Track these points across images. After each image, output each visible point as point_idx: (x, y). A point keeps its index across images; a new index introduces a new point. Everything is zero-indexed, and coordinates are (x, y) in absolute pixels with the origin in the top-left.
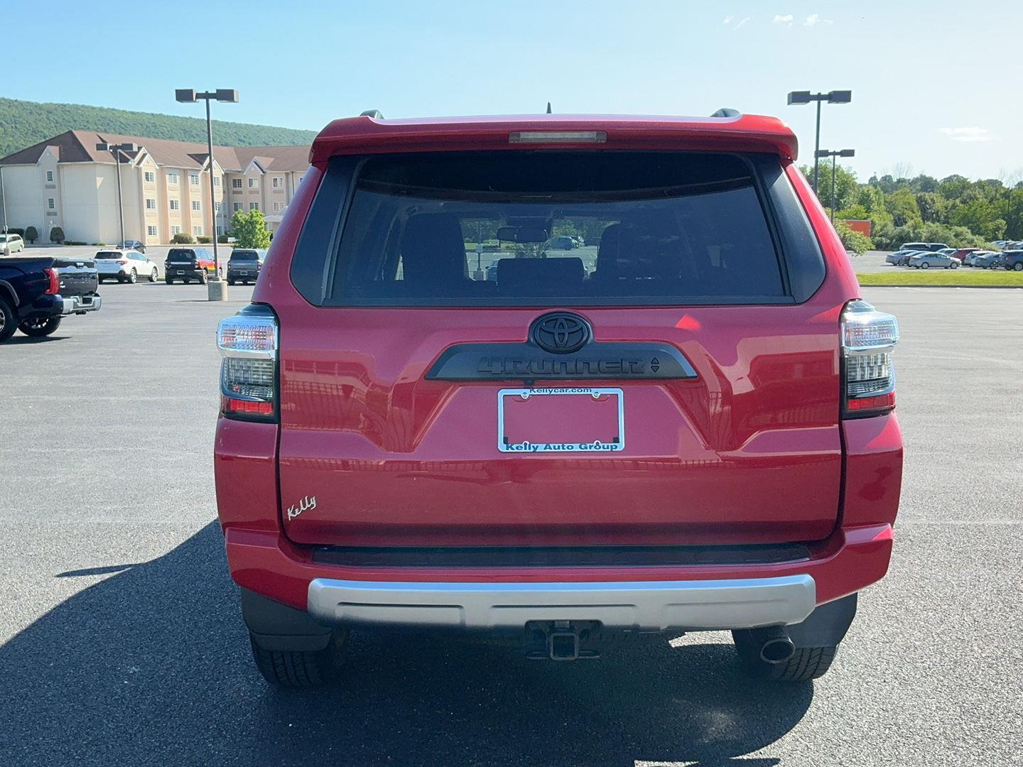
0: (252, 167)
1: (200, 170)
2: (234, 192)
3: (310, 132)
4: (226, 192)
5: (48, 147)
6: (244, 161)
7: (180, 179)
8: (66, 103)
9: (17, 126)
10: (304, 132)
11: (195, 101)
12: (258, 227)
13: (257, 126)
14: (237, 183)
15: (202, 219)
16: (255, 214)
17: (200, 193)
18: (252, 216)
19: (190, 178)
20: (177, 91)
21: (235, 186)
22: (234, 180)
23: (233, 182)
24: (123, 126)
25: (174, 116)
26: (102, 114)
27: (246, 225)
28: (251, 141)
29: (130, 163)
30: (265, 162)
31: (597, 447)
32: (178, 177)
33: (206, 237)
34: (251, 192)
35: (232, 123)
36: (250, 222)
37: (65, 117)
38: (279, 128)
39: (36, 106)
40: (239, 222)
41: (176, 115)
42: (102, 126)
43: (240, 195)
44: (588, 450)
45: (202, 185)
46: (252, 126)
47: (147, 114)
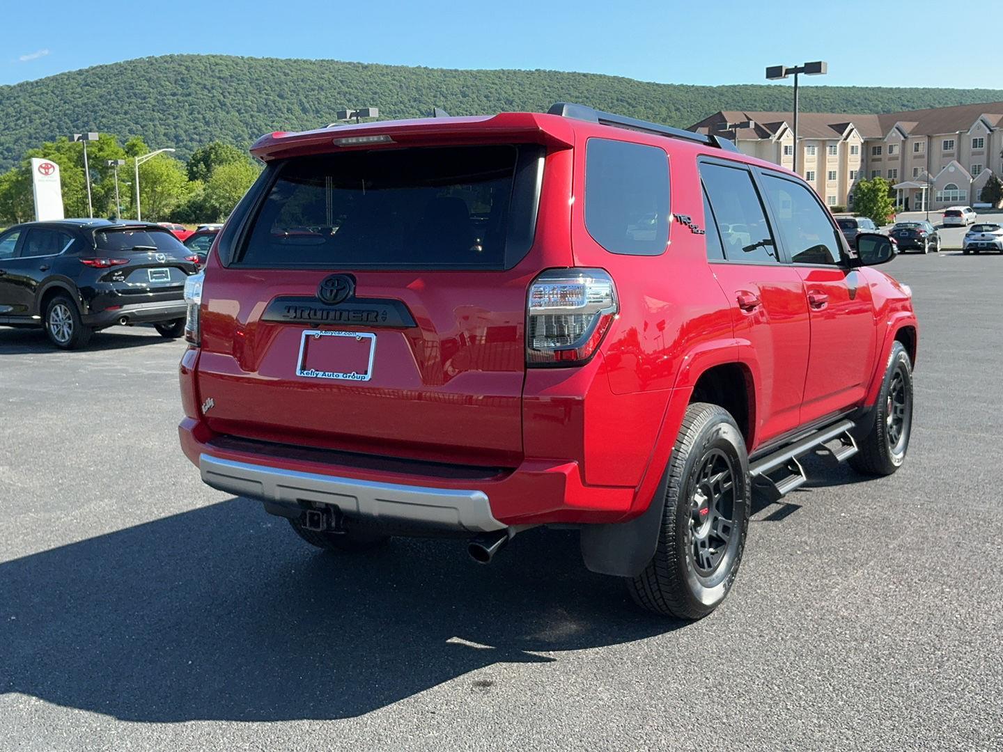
0: (894, 133)
1: (839, 140)
2: (874, 160)
3: (981, 90)
4: (865, 161)
5: (699, 128)
6: (886, 128)
7: (819, 152)
8: (736, 84)
9: (692, 110)
10: (973, 91)
11: (784, 77)
12: (881, 194)
13: (923, 89)
14: (877, 150)
15: (837, 188)
16: (878, 182)
17: (837, 163)
18: (875, 184)
19: (828, 148)
20: (768, 69)
21: (874, 153)
22: (874, 148)
23: (871, 149)
24: (787, 101)
25: (837, 87)
26: (769, 92)
27: (868, 192)
28: (915, 105)
29: (770, 138)
30: (907, 126)
31: (353, 377)
32: (816, 149)
33: (840, 206)
34: (890, 159)
35: (896, 89)
36: (872, 190)
37: (735, 98)
38: (946, 89)
39: (710, 90)
40: (861, 190)
41: (839, 86)
42: (768, 103)
43: (879, 162)
44: (347, 378)
45: (840, 154)
46: (917, 89)
47: (812, 87)
